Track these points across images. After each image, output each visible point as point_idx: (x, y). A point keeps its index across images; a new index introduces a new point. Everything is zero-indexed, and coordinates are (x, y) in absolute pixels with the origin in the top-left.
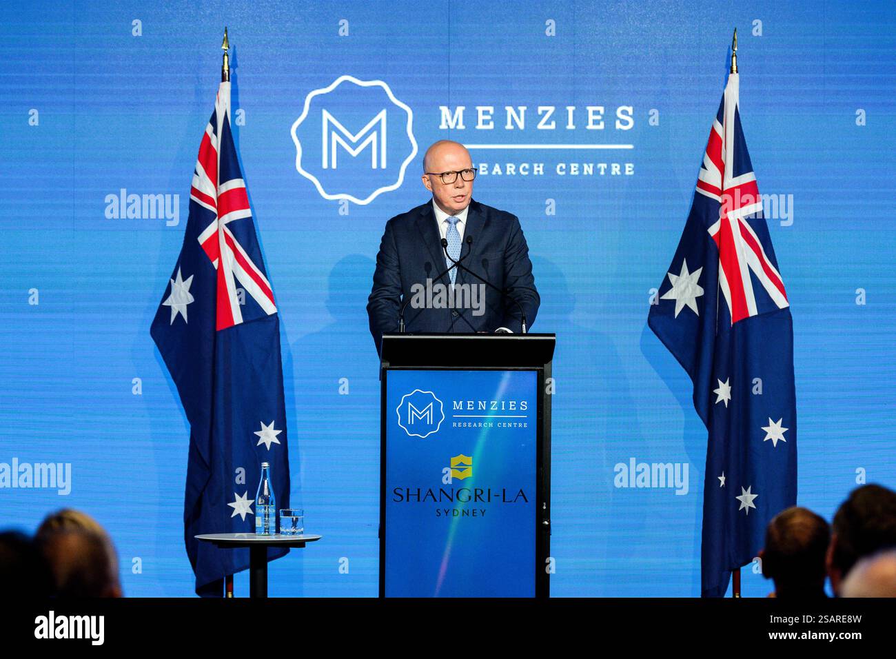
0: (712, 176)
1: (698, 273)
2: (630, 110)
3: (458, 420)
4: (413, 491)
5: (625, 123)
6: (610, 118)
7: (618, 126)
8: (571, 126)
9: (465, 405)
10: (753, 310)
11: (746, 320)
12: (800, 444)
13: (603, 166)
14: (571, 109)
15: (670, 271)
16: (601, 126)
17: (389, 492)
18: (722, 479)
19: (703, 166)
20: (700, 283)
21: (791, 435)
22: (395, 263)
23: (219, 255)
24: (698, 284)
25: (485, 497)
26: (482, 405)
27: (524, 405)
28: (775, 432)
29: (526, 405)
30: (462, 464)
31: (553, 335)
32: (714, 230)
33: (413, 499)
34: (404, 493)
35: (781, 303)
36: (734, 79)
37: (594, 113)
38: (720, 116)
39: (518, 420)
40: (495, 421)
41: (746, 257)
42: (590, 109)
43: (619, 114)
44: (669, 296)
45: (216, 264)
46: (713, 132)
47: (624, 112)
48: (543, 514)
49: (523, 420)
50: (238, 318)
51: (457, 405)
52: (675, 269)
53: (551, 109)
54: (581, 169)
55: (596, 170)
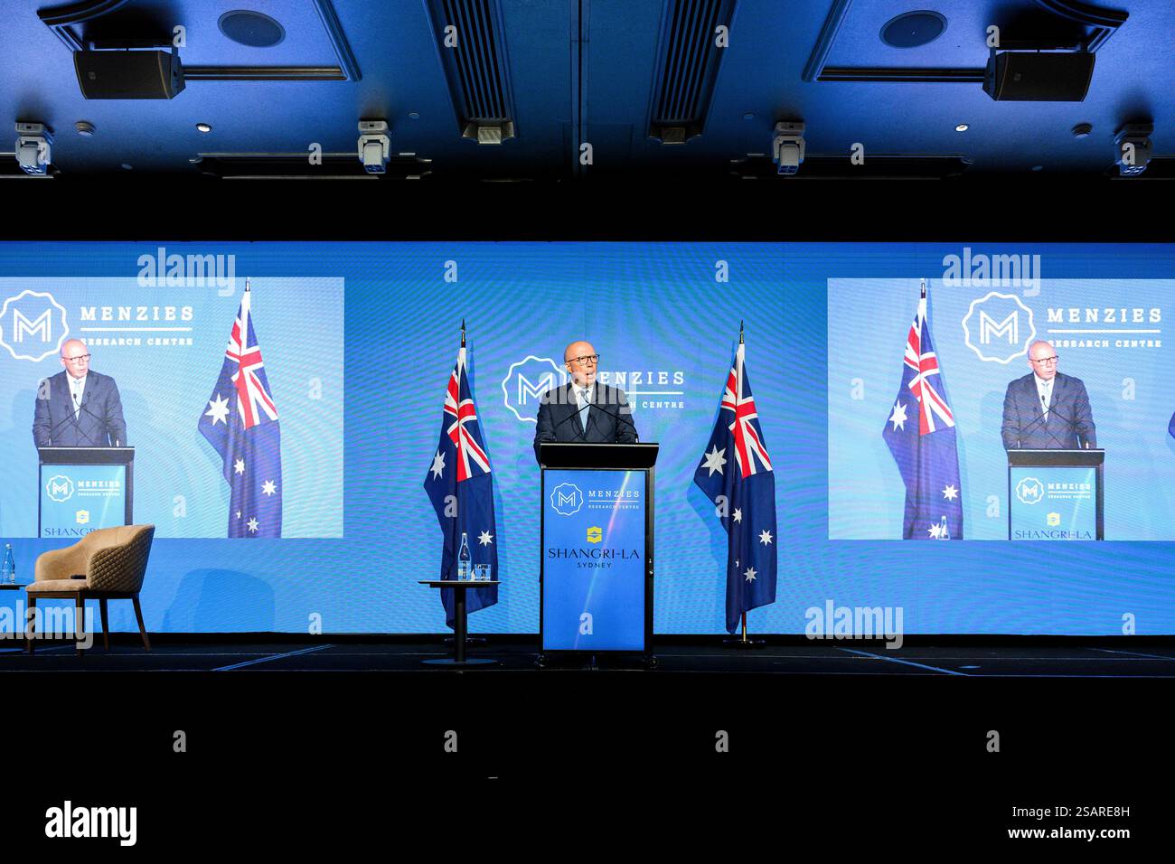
0: (730, 398)
1: (723, 452)
2: (681, 374)
3: (592, 504)
4: (562, 551)
5: (679, 381)
6: (671, 378)
7: (675, 382)
8: (650, 382)
9: (597, 494)
10: (753, 471)
11: (750, 477)
12: (779, 546)
13: (667, 403)
14: (650, 373)
15: (706, 452)
16: (666, 382)
17: (546, 551)
18: (737, 563)
19: (726, 394)
20: (724, 457)
21: (774, 540)
22: (549, 417)
23: (459, 440)
24: (723, 457)
25: (610, 554)
26: (608, 494)
27: (637, 494)
28: (766, 538)
29: (638, 494)
30: (595, 533)
31: (657, 444)
32: (732, 427)
33: (562, 556)
34: (556, 552)
35: (769, 468)
36: (742, 347)
37: (663, 376)
38: (735, 366)
39: (633, 504)
40: (621, 504)
41: (750, 442)
42: (660, 373)
43: (675, 376)
44: (705, 465)
45: (457, 445)
46: (731, 375)
47: (679, 375)
48: (648, 567)
49: (636, 504)
50: (469, 475)
51: (593, 494)
52: (709, 450)
53: (640, 374)
54: (655, 405)
55: (664, 406)
